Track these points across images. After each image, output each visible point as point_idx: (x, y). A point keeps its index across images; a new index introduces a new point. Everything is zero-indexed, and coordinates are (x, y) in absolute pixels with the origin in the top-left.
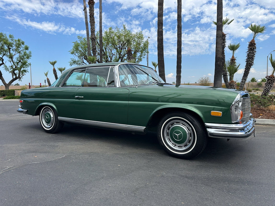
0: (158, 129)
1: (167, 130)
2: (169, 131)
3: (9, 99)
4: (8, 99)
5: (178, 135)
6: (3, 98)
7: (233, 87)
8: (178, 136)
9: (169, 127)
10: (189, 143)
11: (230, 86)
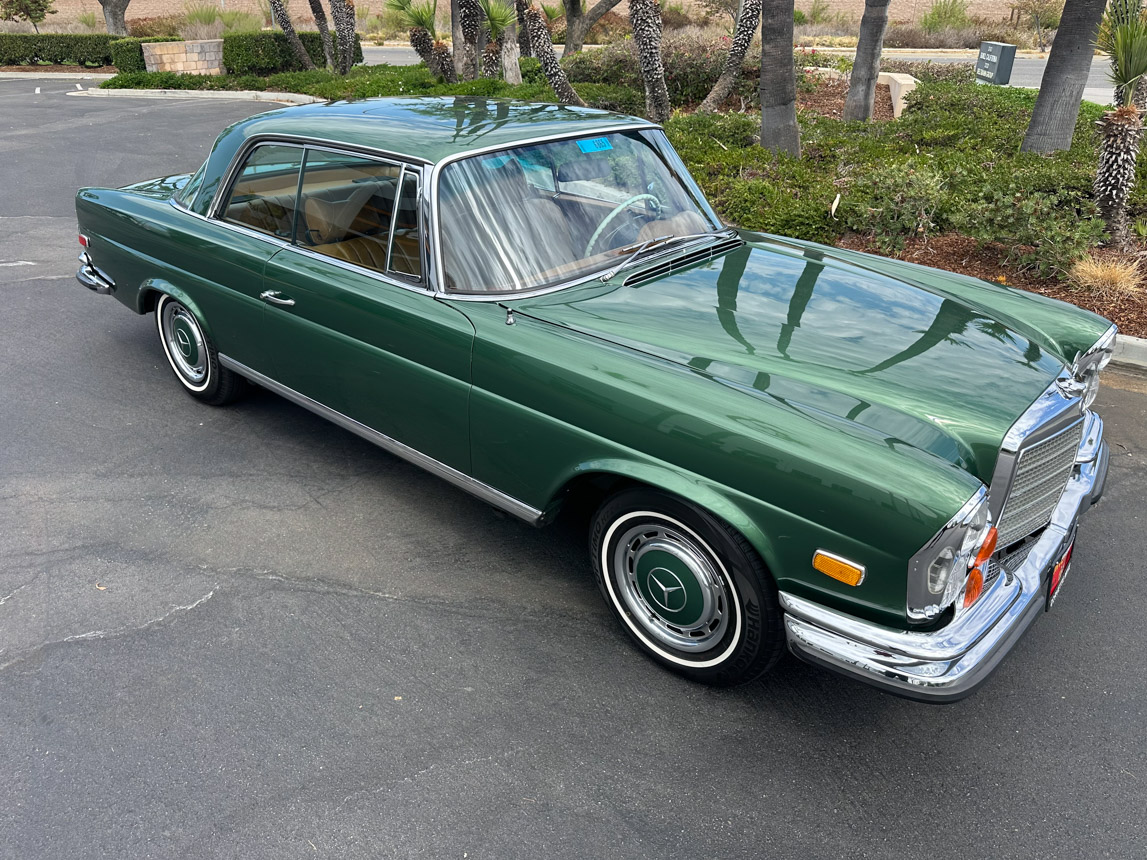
0: (593, 536)
1: (627, 548)
2: (636, 555)
3: (126, 87)
4: (122, 87)
5: (669, 589)
6: (109, 76)
7: (1124, 140)
8: (666, 595)
9: (638, 541)
10: (712, 628)
11: (1109, 136)
